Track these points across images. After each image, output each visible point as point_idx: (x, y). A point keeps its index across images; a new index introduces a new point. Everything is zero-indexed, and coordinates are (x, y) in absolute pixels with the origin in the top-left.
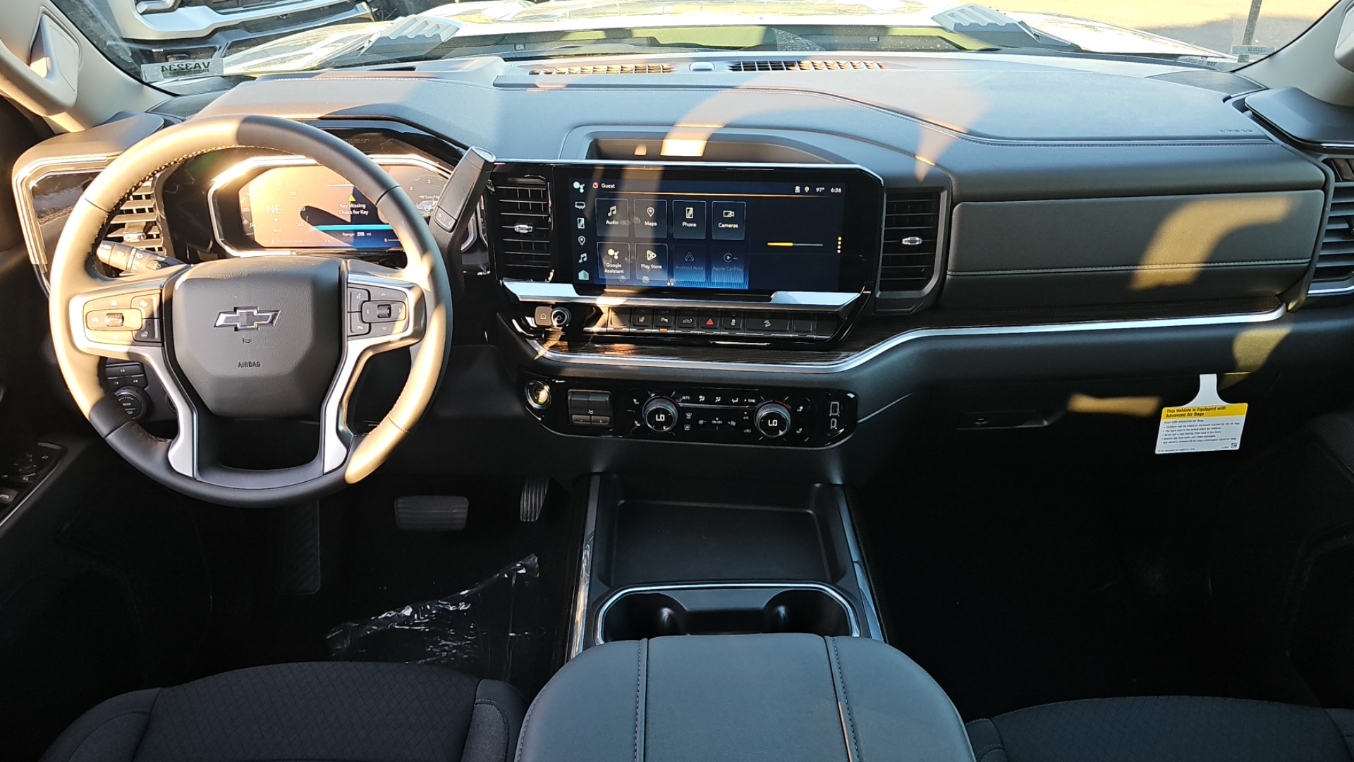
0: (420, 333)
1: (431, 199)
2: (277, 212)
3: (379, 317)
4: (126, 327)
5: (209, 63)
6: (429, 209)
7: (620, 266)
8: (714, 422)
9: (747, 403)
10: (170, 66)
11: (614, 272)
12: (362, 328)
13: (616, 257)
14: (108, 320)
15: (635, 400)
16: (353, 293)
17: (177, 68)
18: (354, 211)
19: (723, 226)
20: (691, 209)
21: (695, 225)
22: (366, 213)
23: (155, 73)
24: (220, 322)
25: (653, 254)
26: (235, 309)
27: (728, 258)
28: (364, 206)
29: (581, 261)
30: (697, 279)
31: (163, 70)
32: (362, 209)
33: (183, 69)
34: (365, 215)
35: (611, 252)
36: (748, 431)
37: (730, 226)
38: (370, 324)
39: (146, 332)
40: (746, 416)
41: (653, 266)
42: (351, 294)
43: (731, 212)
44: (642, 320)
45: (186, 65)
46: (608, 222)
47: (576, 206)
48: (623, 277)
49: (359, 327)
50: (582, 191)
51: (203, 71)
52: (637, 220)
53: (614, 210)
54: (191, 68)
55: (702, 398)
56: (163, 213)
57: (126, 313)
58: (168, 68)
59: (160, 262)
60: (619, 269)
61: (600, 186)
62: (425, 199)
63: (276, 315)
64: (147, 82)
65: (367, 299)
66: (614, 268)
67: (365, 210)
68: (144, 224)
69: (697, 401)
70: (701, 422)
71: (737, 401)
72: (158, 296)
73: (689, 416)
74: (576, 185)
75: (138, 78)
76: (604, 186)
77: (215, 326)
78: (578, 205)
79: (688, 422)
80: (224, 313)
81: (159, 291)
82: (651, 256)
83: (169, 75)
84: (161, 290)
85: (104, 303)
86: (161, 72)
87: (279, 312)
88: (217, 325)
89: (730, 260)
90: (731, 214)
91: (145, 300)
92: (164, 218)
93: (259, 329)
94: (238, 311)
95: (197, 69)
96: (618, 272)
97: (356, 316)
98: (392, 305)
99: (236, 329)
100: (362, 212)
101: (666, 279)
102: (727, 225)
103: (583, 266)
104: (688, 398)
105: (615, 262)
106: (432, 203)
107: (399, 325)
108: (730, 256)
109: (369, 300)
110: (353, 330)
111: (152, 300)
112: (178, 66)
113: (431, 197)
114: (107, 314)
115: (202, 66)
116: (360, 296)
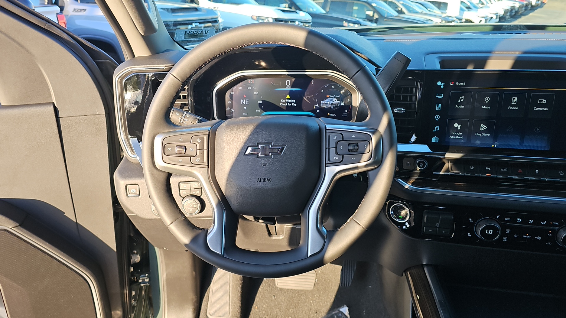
0: (378, 162)
1: (333, 98)
2: (246, 104)
3: (349, 151)
4: (186, 154)
5: (208, 31)
6: (331, 103)
7: (461, 134)
8: (525, 236)
9: (553, 225)
10: (189, 32)
11: (456, 137)
12: (336, 158)
13: (459, 128)
14: (177, 150)
15: (470, 219)
16: (330, 136)
17: (192, 33)
18: (288, 104)
19: (537, 109)
20: (516, 98)
21: (517, 108)
22: (295, 105)
23: (181, 36)
24: (248, 152)
25: (485, 126)
26: (258, 144)
27: (538, 129)
28: (294, 101)
29: (435, 130)
30: (514, 143)
31: (185, 34)
32: (293, 102)
33: (195, 34)
34: (294, 106)
35: (456, 125)
36: (549, 243)
37: (542, 109)
38: (343, 155)
39: (199, 158)
40: (550, 233)
41: (484, 135)
42: (329, 136)
43: (544, 100)
44: (472, 168)
45: (197, 32)
46: (457, 106)
47: (437, 96)
48: (462, 141)
49: (335, 158)
50: (442, 87)
51: (204, 36)
52: (477, 105)
53: (462, 99)
54: (199, 34)
55: (519, 220)
56: (193, 98)
57: (187, 145)
58: (188, 33)
59: (199, 120)
60: (460, 136)
61: (455, 84)
62: (329, 97)
63: (283, 148)
64: (176, 40)
65: (341, 140)
66: (457, 135)
67: (294, 103)
68: (180, 105)
69: (516, 221)
70: (516, 236)
71: (545, 223)
72: (207, 136)
73: (508, 231)
74: (439, 83)
75: (173, 37)
76: (458, 84)
77: (244, 154)
78: (438, 95)
79: (507, 235)
80: (250, 146)
81: (208, 133)
82: (483, 127)
83: (187, 37)
84: (209, 133)
85: (175, 139)
86: (184, 34)
87: (285, 147)
88: (246, 154)
89: (538, 131)
90: (544, 101)
91: (200, 138)
92: (192, 100)
93: (272, 157)
94: (260, 146)
95: (202, 34)
96: (459, 137)
97: (332, 151)
98: (359, 143)
99: (258, 157)
100: (293, 104)
101: (491, 143)
102: (539, 109)
103: (436, 134)
104: (509, 219)
105: (458, 131)
106: (333, 100)
107: (366, 156)
108: (539, 128)
109: (343, 140)
110: (330, 160)
111: (204, 138)
112: (193, 32)
113: (333, 96)
114: (177, 146)
115: (204, 33)
116: (334, 138)
